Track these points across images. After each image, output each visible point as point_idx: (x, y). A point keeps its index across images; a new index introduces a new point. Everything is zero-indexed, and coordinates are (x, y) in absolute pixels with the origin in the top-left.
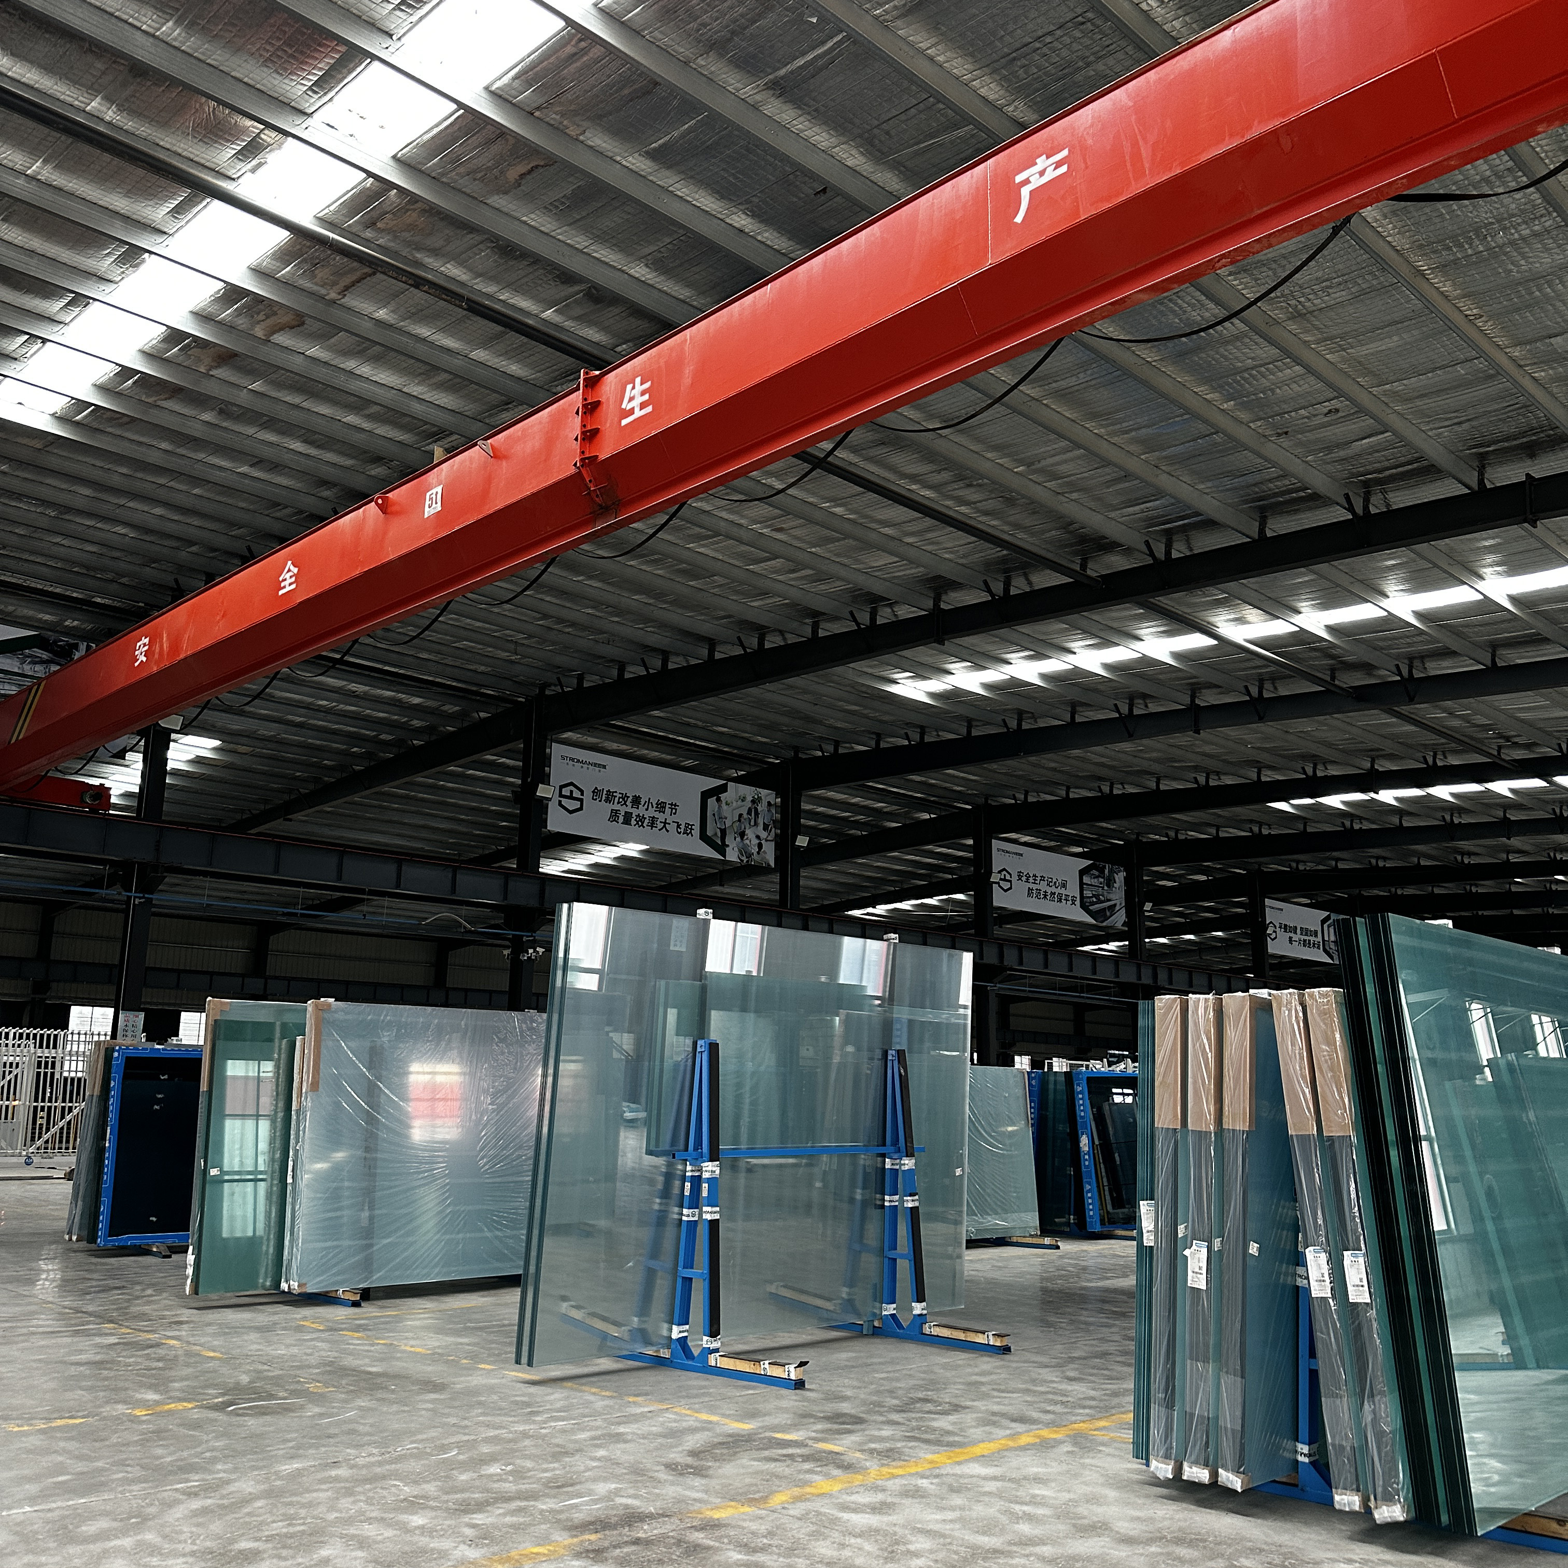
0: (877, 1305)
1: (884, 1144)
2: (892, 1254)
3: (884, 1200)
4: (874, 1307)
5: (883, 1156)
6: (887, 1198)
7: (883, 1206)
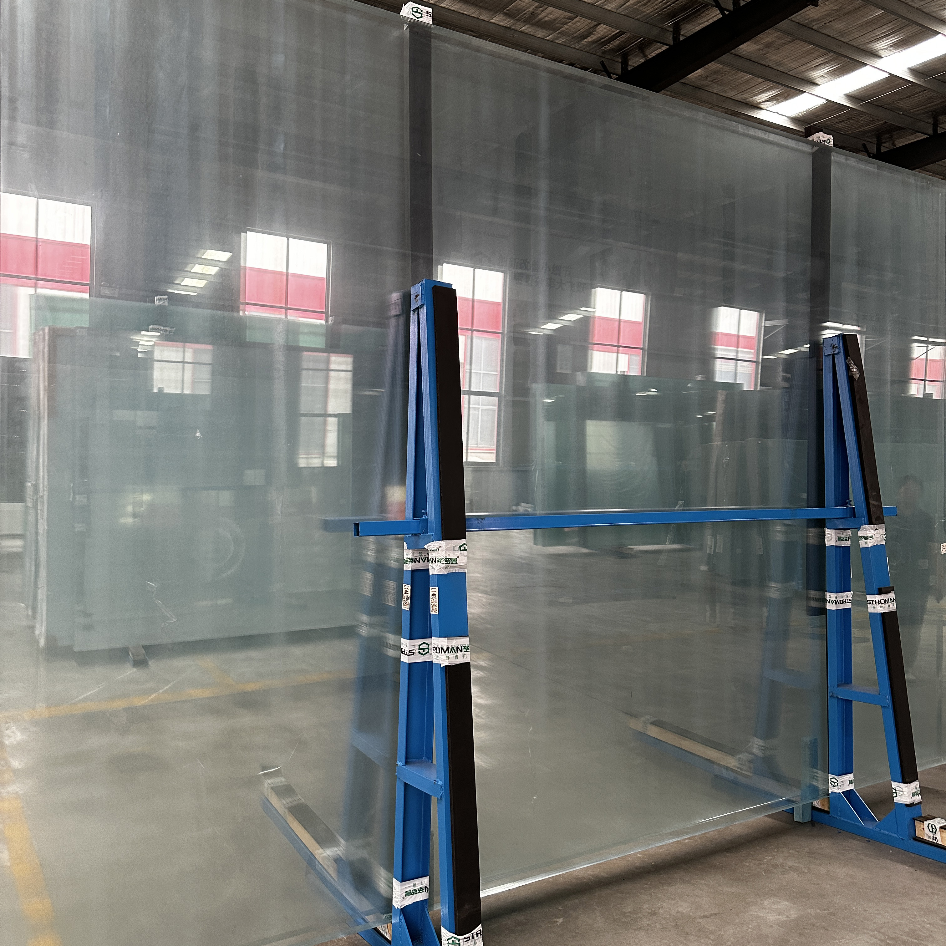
0: (820, 773)
1: (821, 503)
2: (843, 693)
3: (824, 600)
4: (813, 777)
5: (821, 524)
6: (831, 596)
7: (823, 611)
